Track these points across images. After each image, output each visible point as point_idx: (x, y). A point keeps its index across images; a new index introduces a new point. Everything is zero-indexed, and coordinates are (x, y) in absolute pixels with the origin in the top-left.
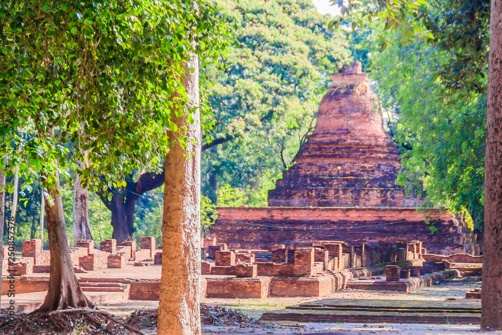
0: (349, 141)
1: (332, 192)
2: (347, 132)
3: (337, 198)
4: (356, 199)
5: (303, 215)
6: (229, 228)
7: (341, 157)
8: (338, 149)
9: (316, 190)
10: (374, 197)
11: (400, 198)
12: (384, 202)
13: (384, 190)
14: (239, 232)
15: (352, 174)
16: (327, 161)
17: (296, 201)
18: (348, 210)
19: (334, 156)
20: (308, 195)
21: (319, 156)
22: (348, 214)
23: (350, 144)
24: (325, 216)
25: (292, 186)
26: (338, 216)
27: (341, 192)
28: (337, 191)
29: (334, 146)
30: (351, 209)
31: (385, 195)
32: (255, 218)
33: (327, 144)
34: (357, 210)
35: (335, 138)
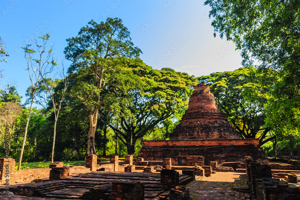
0: (202, 111)
1: (196, 133)
2: (202, 108)
3: (199, 135)
4: (207, 136)
5: (182, 143)
6: (148, 150)
7: (199, 118)
8: (197, 115)
9: (189, 132)
10: (216, 135)
11: (228, 135)
12: (221, 137)
13: (220, 131)
14: (153, 152)
15: (205, 125)
16: (193, 120)
17: (180, 138)
18: (204, 140)
19: (196, 118)
20: (185, 135)
21: (190, 118)
22: (204, 142)
23: (203, 112)
24: (193, 143)
25: (179, 131)
26: (199, 143)
27: (200, 133)
28: (198, 132)
29: (196, 114)
30: (205, 140)
31: (221, 133)
32: (160, 145)
33: (193, 113)
34: (208, 140)
35: (196, 111)
